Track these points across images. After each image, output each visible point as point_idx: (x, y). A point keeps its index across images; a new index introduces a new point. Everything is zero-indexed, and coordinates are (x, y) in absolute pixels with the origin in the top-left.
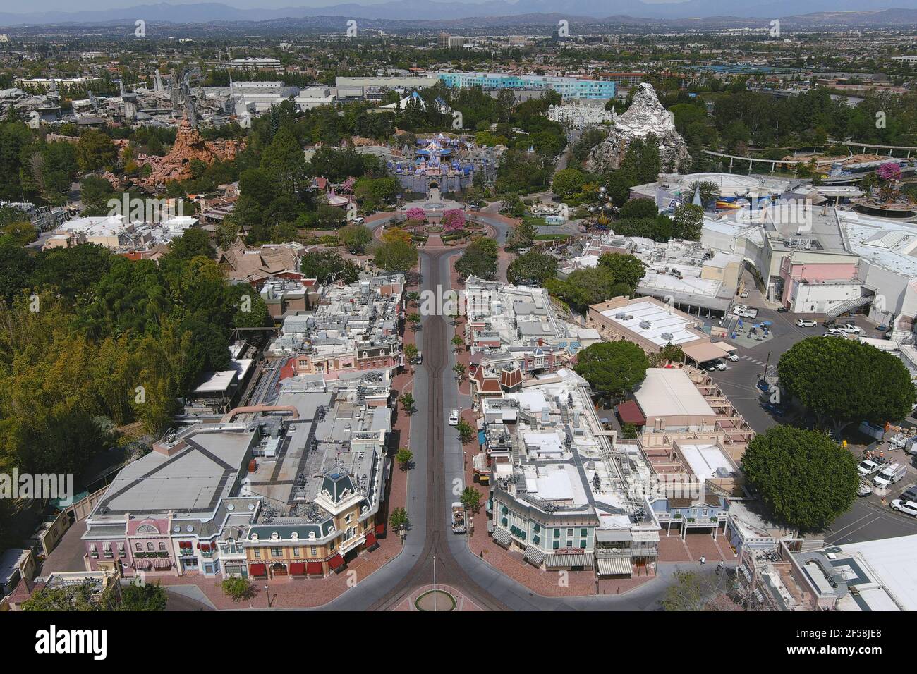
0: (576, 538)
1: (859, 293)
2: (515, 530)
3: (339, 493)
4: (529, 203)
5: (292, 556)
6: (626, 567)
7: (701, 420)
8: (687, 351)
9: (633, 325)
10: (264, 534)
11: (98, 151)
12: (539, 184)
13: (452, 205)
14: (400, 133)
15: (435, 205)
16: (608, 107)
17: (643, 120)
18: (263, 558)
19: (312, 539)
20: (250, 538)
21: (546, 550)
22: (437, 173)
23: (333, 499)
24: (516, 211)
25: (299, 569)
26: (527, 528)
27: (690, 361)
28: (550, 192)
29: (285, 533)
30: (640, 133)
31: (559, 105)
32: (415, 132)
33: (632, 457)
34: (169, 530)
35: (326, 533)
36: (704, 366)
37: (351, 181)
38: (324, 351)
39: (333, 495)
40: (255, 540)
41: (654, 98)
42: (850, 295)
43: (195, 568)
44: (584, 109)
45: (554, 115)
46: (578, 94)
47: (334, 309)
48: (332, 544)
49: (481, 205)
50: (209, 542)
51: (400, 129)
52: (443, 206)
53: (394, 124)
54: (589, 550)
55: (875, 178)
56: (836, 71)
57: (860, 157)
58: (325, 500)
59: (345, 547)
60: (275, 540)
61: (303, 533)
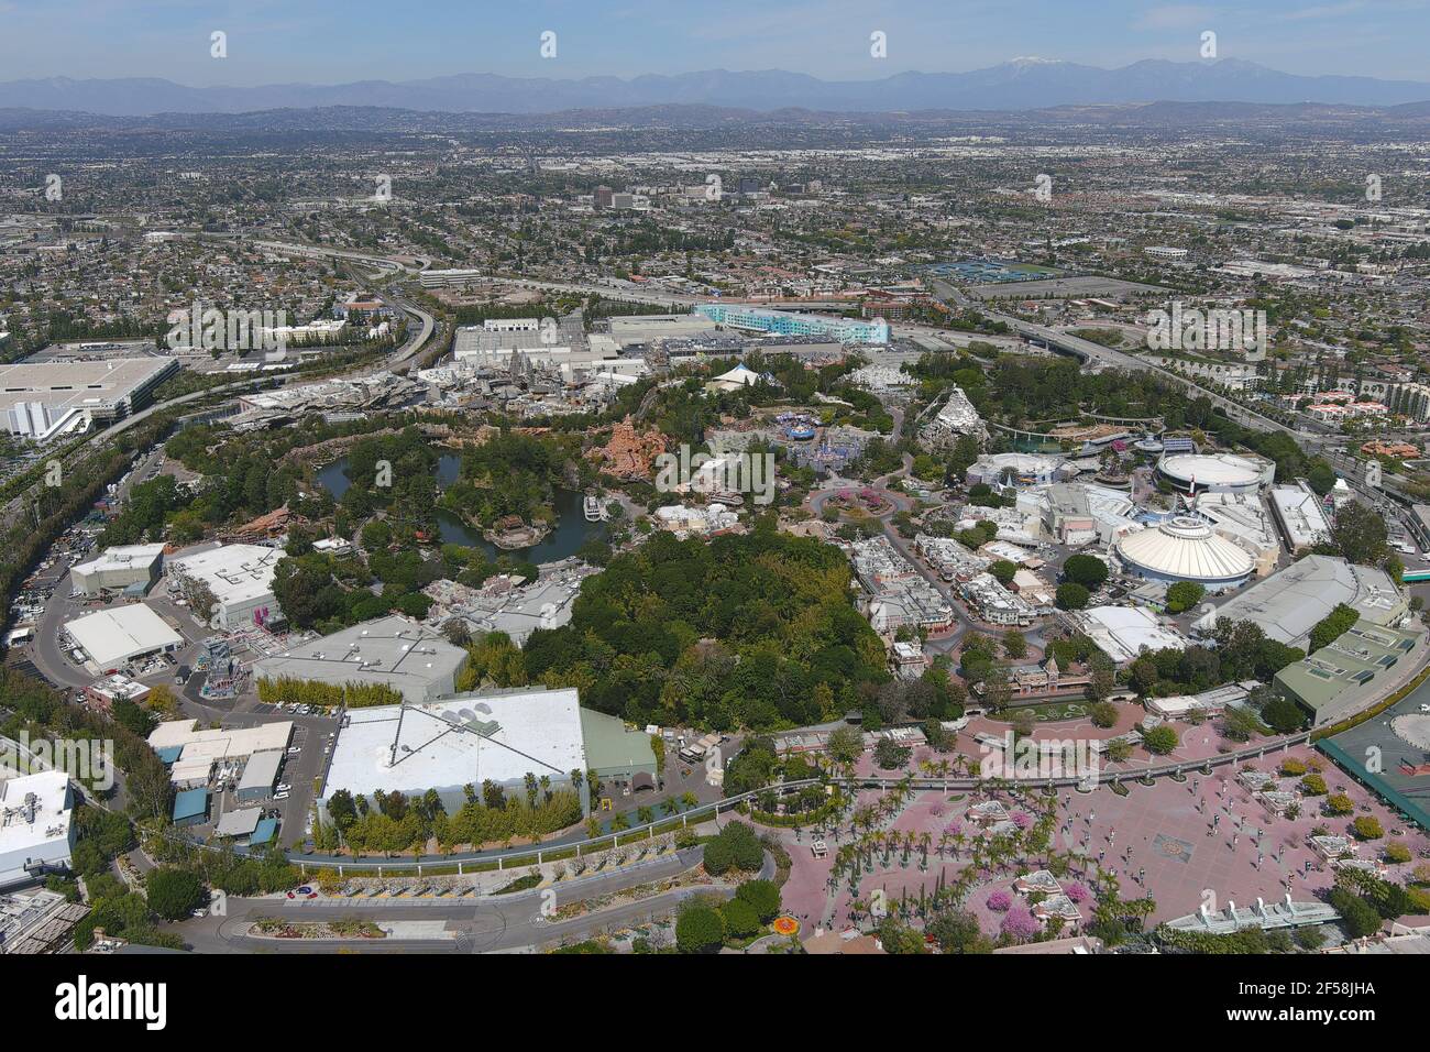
0: (1013, 616)
2: (995, 617)
4: (898, 479)
6: (1027, 623)
7: (1039, 587)
8: (1027, 564)
9: (1002, 555)
10: (928, 619)
12: (896, 462)
13: (853, 484)
15: (840, 484)
16: (902, 370)
17: (959, 414)
21: (1004, 621)
22: (830, 459)
24: (894, 486)
26: (1000, 615)
27: (1028, 568)
28: (905, 470)
30: (956, 424)
32: (764, 407)
33: (1018, 598)
36: (1034, 569)
38: (884, 572)
41: (965, 397)
42: (1090, 535)
44: (876, 370)
45: (857, 377)
47: (867, 554)
52: (846, 484)
53: (745, 402)
54: (1017, 620)
55: (1110, 450)
56: (1087, 274)
57: (1103, 427)
58: (942, 610)
59: (947, 624)
60: (931, 620)
61: (939, 618)
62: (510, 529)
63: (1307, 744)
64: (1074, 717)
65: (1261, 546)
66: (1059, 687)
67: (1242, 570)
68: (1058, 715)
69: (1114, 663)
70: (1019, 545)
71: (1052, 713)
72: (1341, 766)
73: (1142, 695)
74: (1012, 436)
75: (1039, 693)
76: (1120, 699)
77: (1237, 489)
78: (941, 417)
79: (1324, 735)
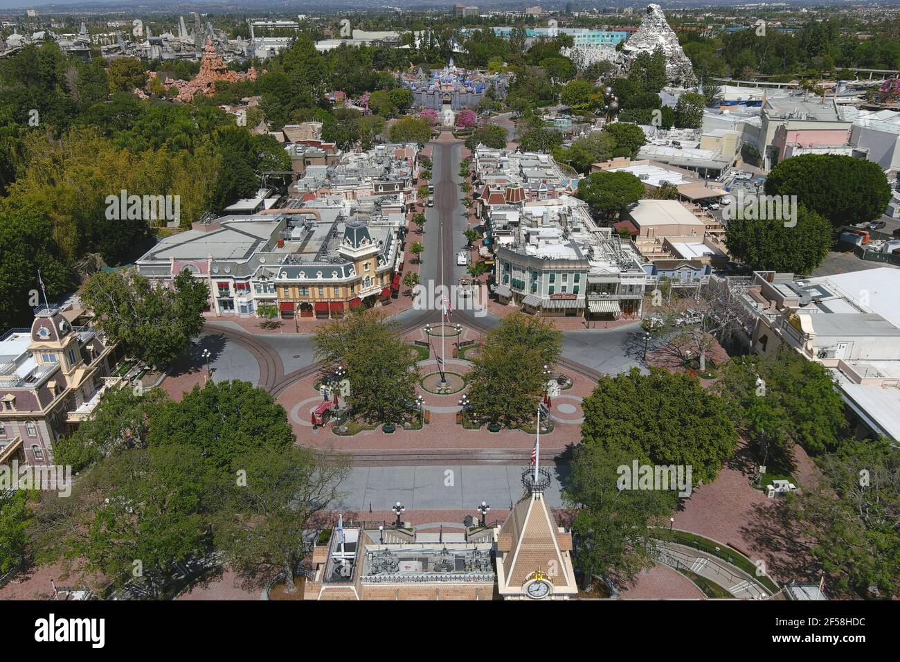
1: (850, 153)
2: (515, 284)
3: (358, 240)
5: (317, 296)
6: (614, 307)
7: (692, 233)
8: (682, 192)
10: (292, 273)
11: (128, 74)
18: (291, 297)
19: (335, 279)
20: (280, 277)
21: (543, 297)
23: (353, 246)
25: (323, 310)
27: (685, 199)
28: (559, 105)
29: (311, 272)
31: (572, 46)
33: (626, 251)
34: (209, 270)
35: (347, 274)
39: (353, 242)
40: (285, 279)
43: (232, 311)
47: (352, 167)
48: (352, 286)
49: (492, 116)
50: (244, 282)
54: (581, 296)
58: (345, 249)
59: (363, 292)
60: (302, 279)
61: (327, 273)
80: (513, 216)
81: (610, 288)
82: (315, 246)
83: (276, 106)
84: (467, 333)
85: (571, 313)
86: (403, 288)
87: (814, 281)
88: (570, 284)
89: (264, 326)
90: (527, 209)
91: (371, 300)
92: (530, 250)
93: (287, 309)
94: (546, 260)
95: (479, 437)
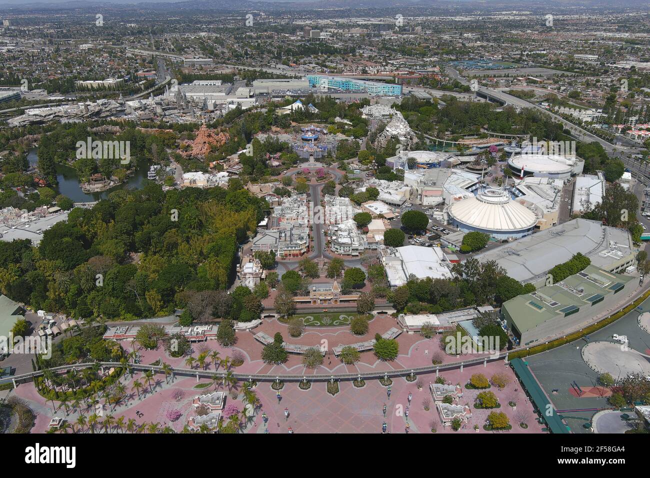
1: (442, 199)
2: (336, 248)
3: (302, 240)
4: (349, 164)
5: (293, 252)
6: (357, 254)
7: (381, 231)
8: (385, 216)
9: (373, 209)
10: (288, 248)
12: (354, 155)
13: (319, 165)
14: (294, 124)
15: (312, 165)
16: (392, 107)
17: (398, 127)
18: (287, 253)
19: (297, 249)
20: (285, 248)
21: (342, 251)
22: (313, 150)
24: (343, 167)
25: (294, 255)
26: (338, 247)
27: (386, 218)
28: (357, 158)
29: (292, 247)
30: (395, 133)
31: (369, 105)
32: (299, 123)
33: (363, 237)
34: (269, 247)
35: (299, 248)
36: (389, 219)
37: (279, 154)
38: (288, 216)
41: (402, 117)
42: (439, 200)
44: (380, 107)
45: (365, 110)
46: (382, 92)
47: (287, 205)
48: (300, 250)
49: (330, 164)
50: (277, 249)
51: (293, 121)
52: (315, 165)
53: (290, 120)
54: (350, 251)
55: (488, 151)
56: (535, 67)
57: (492, 139)
58: (299, 242)
59: (302, 252)
60: (290, 249)
61: (295, 247)
62: (96, 181)
63: (506, 361)
64: (341, 324)
65: (545, 211)
66: (341, 301)
67: (525, 226)
68: (329, 322)
69: (390, 286)
70: (387, 203)
71: (327, 320)
72: (522, 383)
73: (399, 312)
74: (435, 143)
75: (326, 304)
76: (382, 313)
77: (553, 175)
78: (388, 129)
79: (520, 355)
80: (336, 229)
81: (357, 250)
82: (288, 239)
83: (250, 170)
84: (326, 260)
85: (348, 255)
86: (310, 249)
87: (397, 248)
88: (348, 249)
89: (282, 259)
90: (339, 226)
91: (304, 253)
92: (340, 240)
93: (286, 255)
94: (343, 244)
95: (329, 280)
